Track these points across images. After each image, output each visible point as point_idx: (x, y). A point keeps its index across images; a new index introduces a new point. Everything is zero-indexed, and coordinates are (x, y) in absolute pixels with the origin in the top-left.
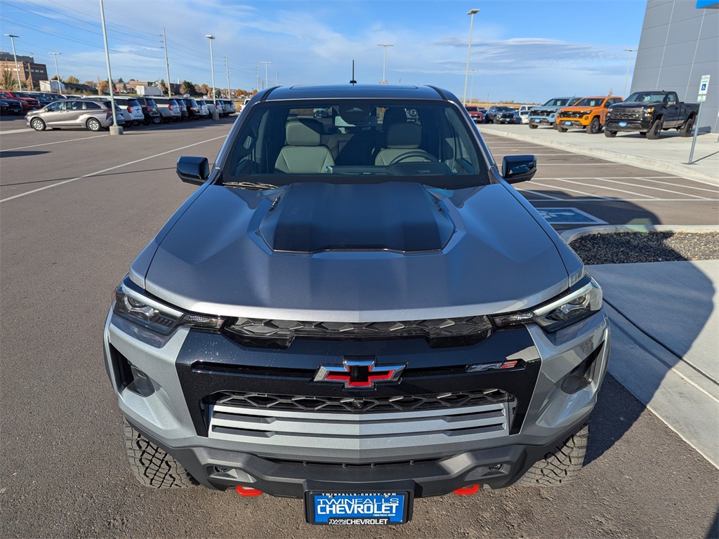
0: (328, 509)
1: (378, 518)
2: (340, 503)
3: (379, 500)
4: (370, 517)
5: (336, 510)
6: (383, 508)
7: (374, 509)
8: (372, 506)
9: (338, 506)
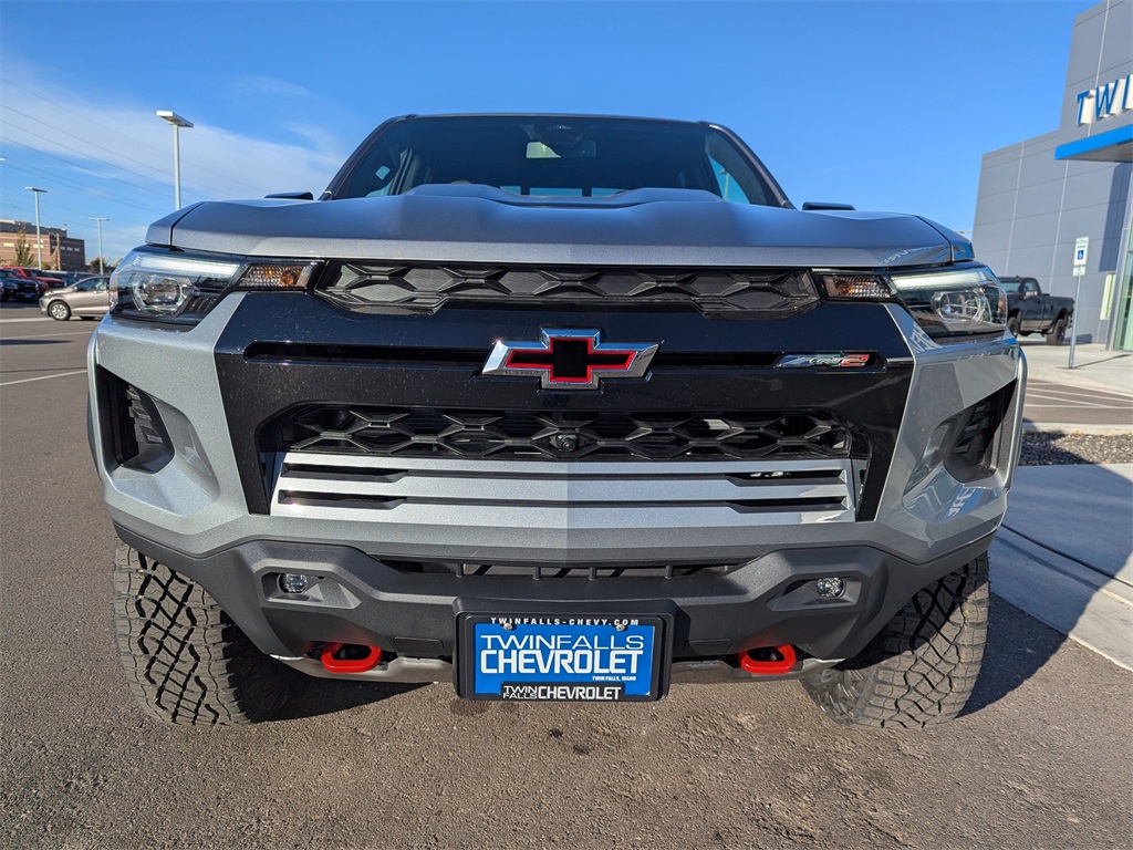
0: (502, 661)
1: (602, 685)
2: (527, 647)
3: (604, 642)
4: (586, 681)
5: (518, 663)
6: (613, 661)
7: (594, 666)
8: (589, 653)
9: (522, 653)
